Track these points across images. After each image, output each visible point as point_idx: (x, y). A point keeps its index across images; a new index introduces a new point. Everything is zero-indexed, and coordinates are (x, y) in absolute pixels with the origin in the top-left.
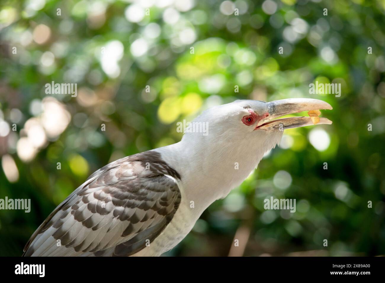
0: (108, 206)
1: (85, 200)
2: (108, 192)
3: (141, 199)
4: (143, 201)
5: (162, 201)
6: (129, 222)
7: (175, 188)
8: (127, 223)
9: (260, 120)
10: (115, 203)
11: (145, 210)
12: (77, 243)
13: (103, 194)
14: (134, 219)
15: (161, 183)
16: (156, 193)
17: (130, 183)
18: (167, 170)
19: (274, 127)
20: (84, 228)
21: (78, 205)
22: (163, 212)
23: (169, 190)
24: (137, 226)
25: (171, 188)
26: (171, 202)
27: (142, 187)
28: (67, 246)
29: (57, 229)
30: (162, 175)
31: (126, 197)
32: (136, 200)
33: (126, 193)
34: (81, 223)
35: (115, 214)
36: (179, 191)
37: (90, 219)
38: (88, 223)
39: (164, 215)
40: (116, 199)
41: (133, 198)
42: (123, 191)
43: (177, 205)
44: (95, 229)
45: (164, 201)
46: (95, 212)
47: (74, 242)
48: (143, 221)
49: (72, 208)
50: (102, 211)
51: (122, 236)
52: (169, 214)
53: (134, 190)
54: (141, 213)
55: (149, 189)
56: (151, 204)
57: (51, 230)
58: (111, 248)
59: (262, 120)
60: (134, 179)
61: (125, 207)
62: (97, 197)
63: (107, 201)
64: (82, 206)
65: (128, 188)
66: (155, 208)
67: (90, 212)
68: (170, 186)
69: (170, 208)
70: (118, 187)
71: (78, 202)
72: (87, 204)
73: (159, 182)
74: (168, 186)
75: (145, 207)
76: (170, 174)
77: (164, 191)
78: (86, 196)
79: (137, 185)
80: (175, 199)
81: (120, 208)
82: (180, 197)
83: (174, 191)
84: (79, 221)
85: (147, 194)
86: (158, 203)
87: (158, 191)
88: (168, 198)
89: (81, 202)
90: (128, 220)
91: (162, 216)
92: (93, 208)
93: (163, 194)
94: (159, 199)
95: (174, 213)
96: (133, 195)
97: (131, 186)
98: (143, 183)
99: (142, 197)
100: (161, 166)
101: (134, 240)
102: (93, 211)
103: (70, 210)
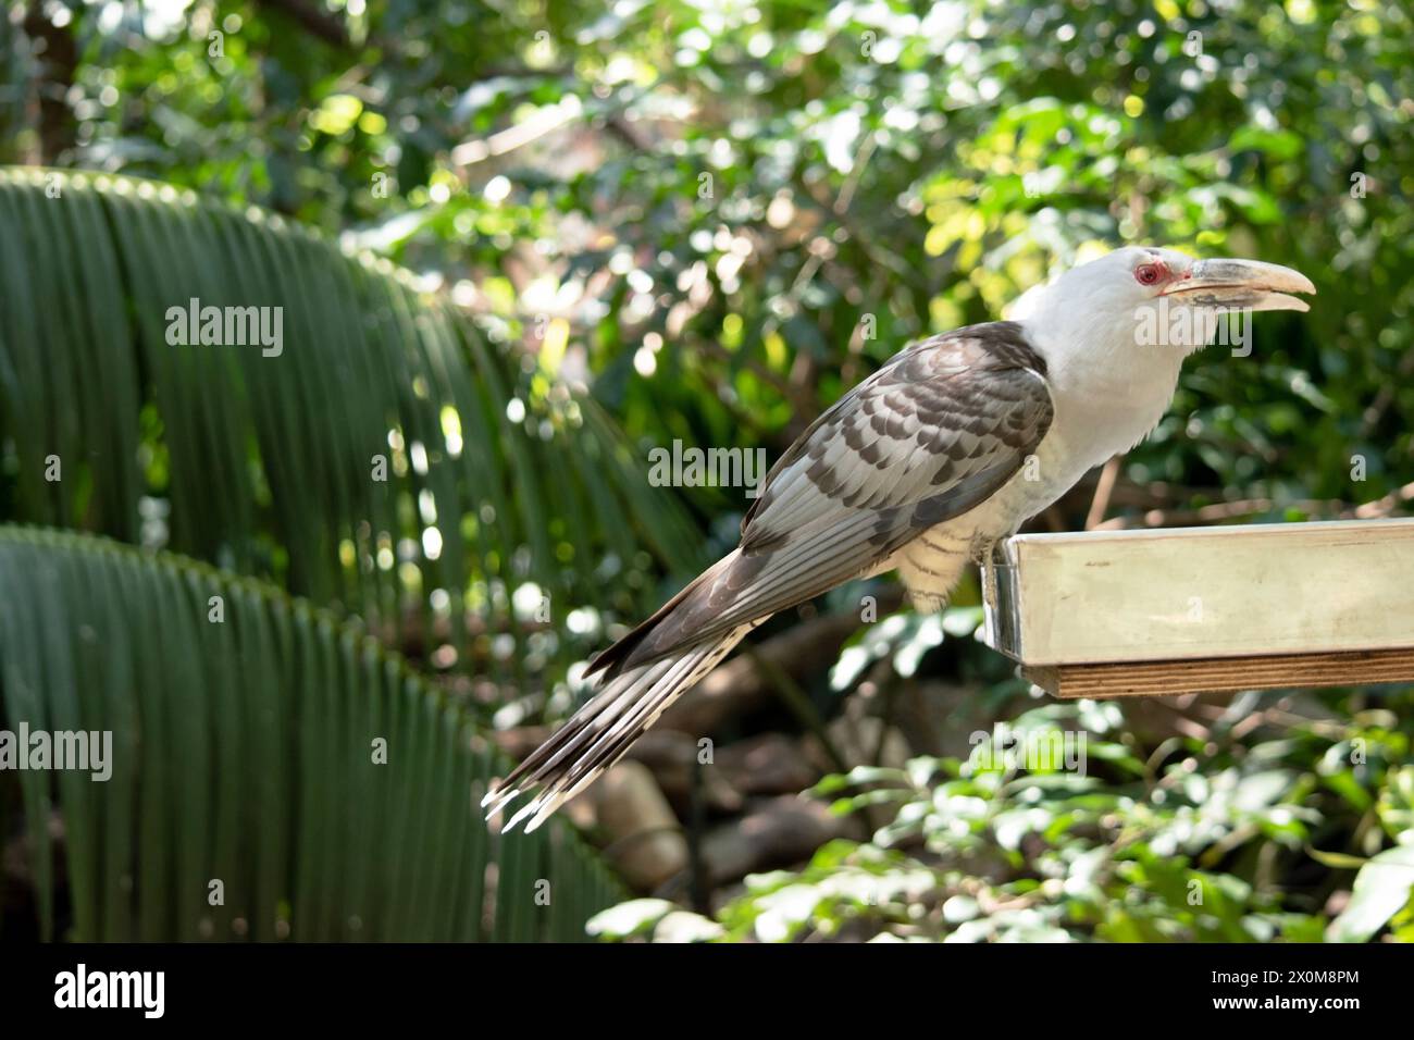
0: (910, 422)
1: (868, 409)
2: (910, 394)
3: (971, 414)
4: (976, 418)
5: (1013, 419)
6: (946, 457)
7: (1041, 395)
8: (943, 458)
9: (1171, 282)
10: (923, 418)
11: (979, 435)
12: (850, 491)
13: (902, 399)
14: (956, 452)
15: (1014, 383)
16: (1003, 403)
17: (954, 379)
18: (1030, 358)
19: (1195, 299)
20: (863, 463)
21: (855, 416)
22: (1014, 442)
23: (1030, 399)
24: (962, 466)
25: (1033, 394)
26: (1031, 422)
27: (977, 388)
28: (830, 496)
29: (815, 461)
30: (1018, 368)
31: (944, 408)
32: (963, 413)
33: (945, 400)
34: (857, 453)
35: (922, 438)
36: (1049, 401)
37: (874, 445)
38: (870, 454)
39: (1015, 447)
40: (924, 410)
41: (956, 410)
42: (939, 395)
43: (1042, 429)
44: (882, 466)
45: (1018, 419)
46: (883, 434)
47: (842, 488)
48: (973, 456)
49: (844, 422)
50: (897, 432)
51: (933, 483)
52: (1026, 446)
53: (962, 396)
54: (970, 441)
55: (989, 393)
56: (990, 423)
57: (805, 461)
58: (910, 505)
59: (1175, 283)
60: (963, 372)
61: (940, 427)
62: (890, 403)
63: (906, 413)
64: (863, 421)
65: (949, 389)
66: (998, 432)
67: (875, 432)
68: (1032, 389)
69: (1028, 435)
70: (931, 387)
71: (856, 412)
72: (871, 416)
73: (1010, 381)
74: (1027, 389)
75: (978, 429)
76: (1034, 368)
77: (1018, 400)
78: (871, 400)
79: (967, 385)
80: (1041, 417)
81: (932, 429)
82: (1050, 413)
83: (1038, 400)
84: (855, 449)
85: (984, 404)
86: (1006, 422)
87: (1007, 399)
88: (1025, 414)
89: (861, 412)
90: (946, 453)
91: (1011, 449)
92: (881, 426)
93: (1017, 406)
94: (1008, 414)
95: (1037, 444)
96: (957, 404)
97: (956, 385)
98: (979, 380)
99: (974, 409)
100: (1018, 351)
101: (954, 492)
102: (881, 432)
103: (839, 425)
